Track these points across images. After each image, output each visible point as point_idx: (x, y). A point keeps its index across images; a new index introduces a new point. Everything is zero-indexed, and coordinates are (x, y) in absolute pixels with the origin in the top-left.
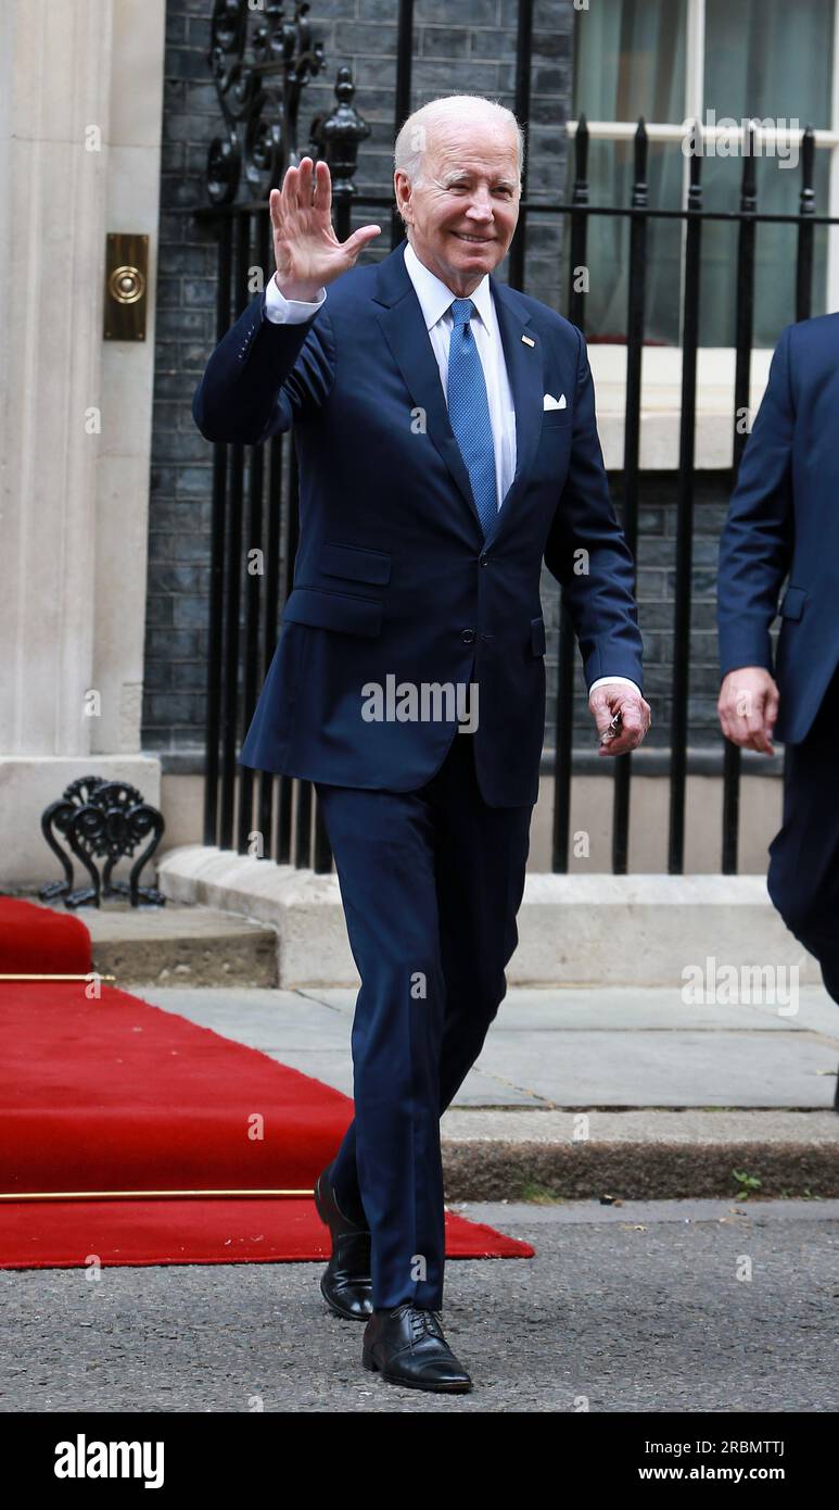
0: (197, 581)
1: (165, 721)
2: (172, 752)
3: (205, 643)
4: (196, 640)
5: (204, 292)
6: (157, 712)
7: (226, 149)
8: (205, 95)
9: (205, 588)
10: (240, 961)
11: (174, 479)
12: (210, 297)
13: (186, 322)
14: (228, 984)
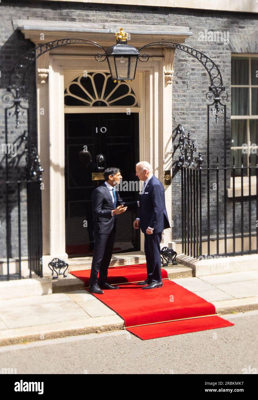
0: (180, 217)
1: (176, 236)
2: (177, 241)
3: (181, 225)
4: (180, 225)
5: (179, 177)
6: (174, 235)
7: (182, 158)
8: (178, 150)
9: (181, 217)
10: (189, 274)
11: (175, 203)
12: (180, 177)
13: (177, 181)
14: (188, 277)
